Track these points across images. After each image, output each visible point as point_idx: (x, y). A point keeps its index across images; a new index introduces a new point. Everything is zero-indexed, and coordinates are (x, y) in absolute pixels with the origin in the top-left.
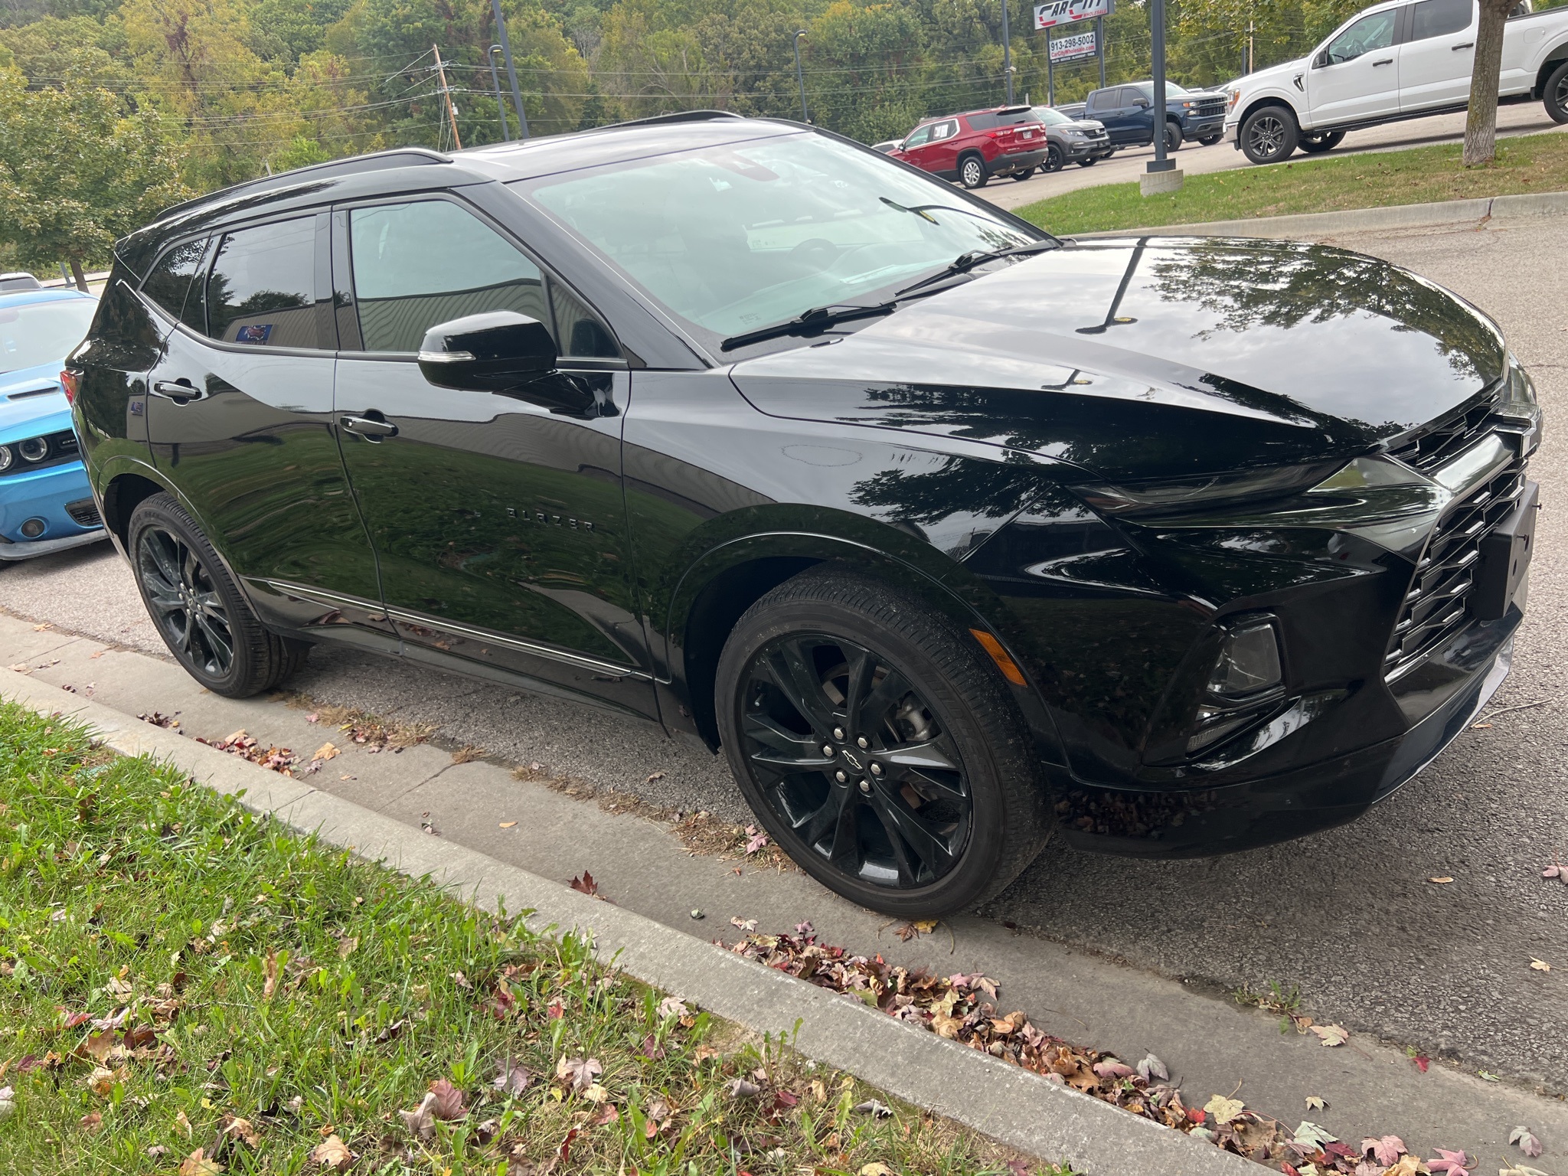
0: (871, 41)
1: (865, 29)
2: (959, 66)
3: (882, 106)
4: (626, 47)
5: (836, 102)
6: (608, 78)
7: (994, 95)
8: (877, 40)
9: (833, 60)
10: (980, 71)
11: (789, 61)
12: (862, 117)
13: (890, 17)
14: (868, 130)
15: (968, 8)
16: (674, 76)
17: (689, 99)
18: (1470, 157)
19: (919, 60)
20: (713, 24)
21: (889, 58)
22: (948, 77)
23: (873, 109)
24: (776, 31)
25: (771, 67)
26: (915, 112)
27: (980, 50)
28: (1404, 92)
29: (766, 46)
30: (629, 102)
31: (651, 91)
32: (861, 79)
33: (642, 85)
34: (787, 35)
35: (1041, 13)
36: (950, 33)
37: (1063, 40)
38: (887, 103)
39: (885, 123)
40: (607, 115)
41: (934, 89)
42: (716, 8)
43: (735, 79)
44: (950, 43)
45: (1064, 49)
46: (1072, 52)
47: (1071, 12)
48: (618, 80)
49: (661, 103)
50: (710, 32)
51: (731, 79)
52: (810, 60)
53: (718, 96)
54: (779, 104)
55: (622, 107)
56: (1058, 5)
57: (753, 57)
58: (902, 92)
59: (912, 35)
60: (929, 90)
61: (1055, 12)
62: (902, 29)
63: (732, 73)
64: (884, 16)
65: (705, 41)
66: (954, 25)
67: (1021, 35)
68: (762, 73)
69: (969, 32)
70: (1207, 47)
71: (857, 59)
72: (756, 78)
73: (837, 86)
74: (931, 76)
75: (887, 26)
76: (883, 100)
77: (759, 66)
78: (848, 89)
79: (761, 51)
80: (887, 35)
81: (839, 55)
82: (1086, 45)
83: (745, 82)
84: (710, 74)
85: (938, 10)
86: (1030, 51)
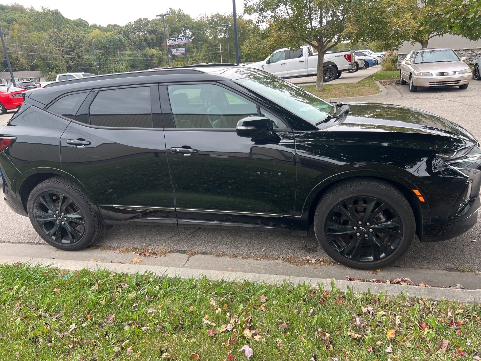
0: (110, 43)
1: (108, 39)
2: (139, 54)
3: (115, 64)
4: (20, 36)
5: (99, 61)
6: (13, 46)
7: (150, 63)
8: (112, 43)
9: (97, 48)
10: (145, 56)
11: (82, 47)
12: (109, 66)
13: (116, 37)
14: (111, 70)
15: (140, 37)
16: (40, 48)
17: (46, 56)
18: (318, 89)
19: (126, 51)
20: (53, 32)
21: (116, 49)
22: (135, 56)
23: (112, 64)
24: (76, 37)
25: (75, 48)
26: (126, 66)
27: (145, 49)
28: (289, 72)
29: (73, 41)
30: (22, 55)
31: (31, 52)
32: (108, 55)
33: (27, 50)
34: (81, 38)
35: (168, 41)
36: (135, 43)
37: (175, 49)
38: (117, 63)
39: (116, 69)
40: (13, 58)
41: (131, 60)
42: (54, 27)
43: (63, 50)
44: (135, 46)
45: (176, 52)
46: (178, 53)
47: (177, 42)
48: (17, 47)
49: (35, 56)
50: (52, 35)
51: (61, 50)
52: (90, 47)
53: (57, 55)
54: (79, 60)
55: (20, 56)
56: (173, 39)
57: (69, 44)
58: (121, 60)
59: (124, 43)
60: (130, 60)
61: (173, 41)
62: (120, 41)
63: (62, 49)
64: (114, 36)
65: (51, 37)
66: (136, 41)
67: (157, 46)
68: (72, 49)
69: (141, 44)
70: (209, 55)
71: (106, 48)
72: (70, 51)
73: (100, 56)
74: (130, 56)
75: (115, 39)
76: (115, 62)
77: (71, 47)
78: (103, 57)
79: (72, 43)
80: (115, 42)
81: (99, 47)
82: (182, 51)
83: (66, 52)
84: (54, 48)
85: (131, 36)
86: (160, 51)
